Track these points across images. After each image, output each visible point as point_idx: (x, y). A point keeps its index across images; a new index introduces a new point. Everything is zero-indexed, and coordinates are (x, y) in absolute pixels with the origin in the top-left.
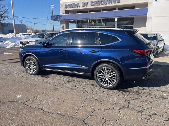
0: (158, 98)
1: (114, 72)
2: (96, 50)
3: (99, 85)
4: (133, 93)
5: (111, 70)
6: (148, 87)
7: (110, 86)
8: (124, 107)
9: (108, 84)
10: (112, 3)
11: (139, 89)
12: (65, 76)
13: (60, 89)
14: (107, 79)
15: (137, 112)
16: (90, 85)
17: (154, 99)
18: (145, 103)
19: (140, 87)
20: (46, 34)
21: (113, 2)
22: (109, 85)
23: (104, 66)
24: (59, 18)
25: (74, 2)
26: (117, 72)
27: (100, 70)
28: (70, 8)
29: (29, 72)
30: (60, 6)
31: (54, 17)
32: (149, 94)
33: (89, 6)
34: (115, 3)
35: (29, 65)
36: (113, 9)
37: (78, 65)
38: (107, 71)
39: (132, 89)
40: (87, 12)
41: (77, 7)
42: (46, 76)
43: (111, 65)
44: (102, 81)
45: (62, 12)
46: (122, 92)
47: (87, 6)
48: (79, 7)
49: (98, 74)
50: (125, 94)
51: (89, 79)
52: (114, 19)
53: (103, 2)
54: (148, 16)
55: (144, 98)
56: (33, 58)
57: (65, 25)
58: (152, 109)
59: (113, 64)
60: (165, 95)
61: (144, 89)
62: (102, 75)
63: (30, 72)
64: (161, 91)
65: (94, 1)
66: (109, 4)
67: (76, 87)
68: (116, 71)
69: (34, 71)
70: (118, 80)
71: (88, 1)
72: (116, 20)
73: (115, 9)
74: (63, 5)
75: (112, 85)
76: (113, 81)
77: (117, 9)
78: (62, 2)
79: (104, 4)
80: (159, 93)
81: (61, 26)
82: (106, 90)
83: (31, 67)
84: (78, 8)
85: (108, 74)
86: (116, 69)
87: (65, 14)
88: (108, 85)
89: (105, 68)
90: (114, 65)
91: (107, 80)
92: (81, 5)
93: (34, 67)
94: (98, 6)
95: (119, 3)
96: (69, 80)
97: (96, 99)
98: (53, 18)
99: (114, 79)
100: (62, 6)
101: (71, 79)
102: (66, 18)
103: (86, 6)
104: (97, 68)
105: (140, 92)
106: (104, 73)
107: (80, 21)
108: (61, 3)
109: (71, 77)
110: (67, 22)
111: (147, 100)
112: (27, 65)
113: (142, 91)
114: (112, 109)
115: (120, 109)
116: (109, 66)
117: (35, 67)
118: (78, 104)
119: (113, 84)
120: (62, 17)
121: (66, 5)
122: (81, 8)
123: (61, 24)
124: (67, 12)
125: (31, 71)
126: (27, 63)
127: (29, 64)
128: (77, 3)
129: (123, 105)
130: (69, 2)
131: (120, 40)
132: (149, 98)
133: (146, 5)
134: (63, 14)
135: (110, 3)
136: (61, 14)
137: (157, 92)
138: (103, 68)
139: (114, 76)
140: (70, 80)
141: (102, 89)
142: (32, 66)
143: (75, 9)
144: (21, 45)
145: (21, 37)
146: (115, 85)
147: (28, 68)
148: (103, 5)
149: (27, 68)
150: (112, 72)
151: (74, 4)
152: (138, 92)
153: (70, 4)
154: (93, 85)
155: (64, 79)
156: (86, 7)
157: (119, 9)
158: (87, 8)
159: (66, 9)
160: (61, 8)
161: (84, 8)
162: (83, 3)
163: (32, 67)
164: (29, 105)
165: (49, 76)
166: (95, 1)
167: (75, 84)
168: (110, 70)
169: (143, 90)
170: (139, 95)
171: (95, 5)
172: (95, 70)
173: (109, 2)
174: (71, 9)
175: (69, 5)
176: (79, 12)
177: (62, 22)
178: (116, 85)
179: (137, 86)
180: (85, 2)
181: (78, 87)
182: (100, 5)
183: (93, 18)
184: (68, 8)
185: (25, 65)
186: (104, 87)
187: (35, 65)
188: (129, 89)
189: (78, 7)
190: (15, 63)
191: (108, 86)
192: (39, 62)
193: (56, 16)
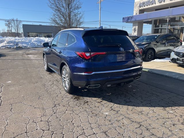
23: (64, 68)
24: (130, 19)
28: (144, 6)
30: (135, 5)
33: (167, 2)
40: (168, 8)
41: (153, 4)
48: (155, 4)
57: (137, 27)
74: (138, 4)
81: (133, 29)
84: (154, 5)
87: (138, 14)
92: (157, 1)
98: (125, 20)
100: (136, 5)
103: (163, 2)
105: (88, 103)
107: (158, 20)
108: (136, 2)
110: (140, 24)
120: (133, 17)
121: (140, 3)
122: (157, 4)
123: (133, 26)
124: (141, 11)
131: (76, 41)
134: (136, 14)
136: (134, 14)
143: (151, 6)
151: (149, 1)
153: (144, 1)
158: (165, 3)
159: (140, 9)
160: (135, 8)
161: (160, 4)
174: (146, 7)
175: (144, 3)
176: (158, 9)
177: (135, 23)
184: (142, 7)
189: (154, 4)
193: (127, 18)
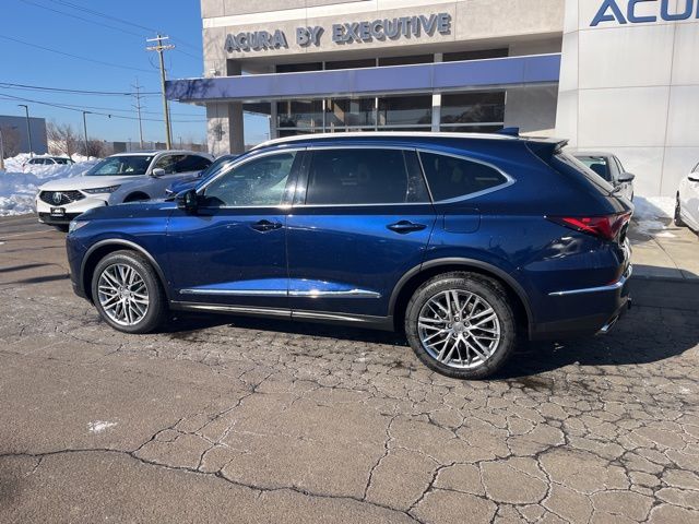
0: (665, 404)
1: (490, 310)
2: (413, 219)
3: (425, 363)
4: (567, 389)
5: (477, 302)
6: (616, 363)
7: (473, 365)
8: (552, 447)
9: (464, 357)
10: (418, 35)
11: (584, 373)
12: (273, 333)
13: (266, 387)
14: (460, 337)
15: (605, 462)
16: (389, 365)
17: (650, 409)
18: (623, 425)
19: (584, 367)
20: (152, 157)
21: (422, 29)
22: (471, 362)
23: (447, 287)
24: (200, 89)
25: (265, 24)
26: (501, 310)
27: (431, 304)
28: (247, 50)
29: (116, 320)
30: (206, 40)
31: (179, 87)
32: (629, 392)
33: (328, 45)
34: (431, 34)
35: (114, 288)
36: (422, 56)
37: (334, 285)
38: (461, 307)
39: (556, 374)
40: (318, 66)
41: (278, 46)
42: (190, 334)
43: (478, 281)
44: (439, 347)
45: (213, 65)
46: (522, 389)
47: (318, 44)
48: (286, 46)
49: (421, 319)
50: (537, 394)
51: (377, 342)
52: (429, 98)
53: (382, 30)
54: (562, 86)
55: (613, 407)
56: (134, 261)
57: (226, 122)
58: (655, 448)
59: (484, 277)
60: (685, 391)
61: (603, 373)
62: (441, 321)
63: (120, 322)
64: (670, 378)
65: (347, 25)
66: (408, 36)
67: (330, 377)
68: (499, 304)
69: (136, 316)
70: (505, 342)
71: (321, 25)
72: (437, 100)
73: (429, 58)
74: (218, 37)
75: (481, 362)
76: (486, 343)
77: (438, 56)
78: (211, 26)
79: (387, 38)
80: (663, 385)
81: (210, 126)
82: (457, 383)
83: (123, 300)
84: (282, 51)
85: (464, 316)
86: (498, 295)
87: (224, 74)
88: (464, 363)
89: (451, 294)
90: (488, 282)
91: (461, 341)
92: (292, 39)
93: (136, 297)
94: (364, 46)
95: (448, 32)
96: (292, 347)
97: (431, 422)
98: (175, 89)
99: (491, 335)
100: (211, 40)
101: (300, 343)
102: (234, 93)
104: (420, 294)
105: (593, 386)
106: (448, 312)
107: (289, 105)
108: (208, 29)
109: (299, 336)
110: (236, 110)
111: (627, 416)
112: (103, 290)
113: (598, 379)
114: (507, 458)
115: (537, 454)
116: (470, 283)
117: (142, 299)
118: (366, 446)
119: (485, 355)
120: (213, 85)
121: (229, 36)
122: (294, 49)
123: (210, 116)
124: (235, 66)
125: (122, 318)
126: (104, 283)
127: (115, 285)
128: (277, 32)
129: (543, 440)
130: (245, 26)
131: (510, 180)
132: (633, 407)
133: (554, 42)
134: (217, 73)
135: (412, 35)
136: (209, 73)
137: (654, 381)
138: (444, 295)
139: (490, 325)
140: (299, 350)
141: (440, 380)
142: (129, 295)
143: (270, 53)
144: (45, 207)
145: (34, 172)
146: (496, 359)
147: (107, 305)
148: (382, 39)
149: (103, 303)
150: (481, 307)
151: (264, 34)
152: (586, 386)
153: (245, 32)
154: (399, 365)
155: (273, 346)
156: (313, 49)
157: (447, 57)
158: (320, 50)
159: (231, 56)
160: (209, 50)
161: (304, 51)
162: (300, 31)
163: (126, 298)
164: (158, 462)
165: (202, 334)
166: (350, 23)
167: (323, 364)
168: (472, 301)
169: (600, 375)
170: (591, 398)
171: (350, 41)
172: (410, 303)
173: (409, 28)
174: (253, 54)
176: (286, 65)
177: (214, 108)
178: (500, 361)
179: (571, 363)
180: (309, 28)
181: (339, 374)
182: (370, 40)
183: (344, 93)
184: (238, 50)
185: (94, 292)
186: (449, 372)
187: (142, 292)
188: (546, 375)
189: (282, 48)
190: (35, 285)
191: (466, 367)
192: (161, 274)
193: (186, 84)
